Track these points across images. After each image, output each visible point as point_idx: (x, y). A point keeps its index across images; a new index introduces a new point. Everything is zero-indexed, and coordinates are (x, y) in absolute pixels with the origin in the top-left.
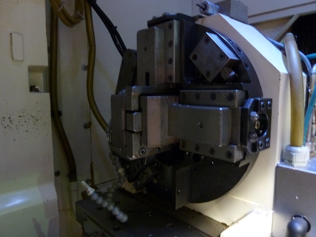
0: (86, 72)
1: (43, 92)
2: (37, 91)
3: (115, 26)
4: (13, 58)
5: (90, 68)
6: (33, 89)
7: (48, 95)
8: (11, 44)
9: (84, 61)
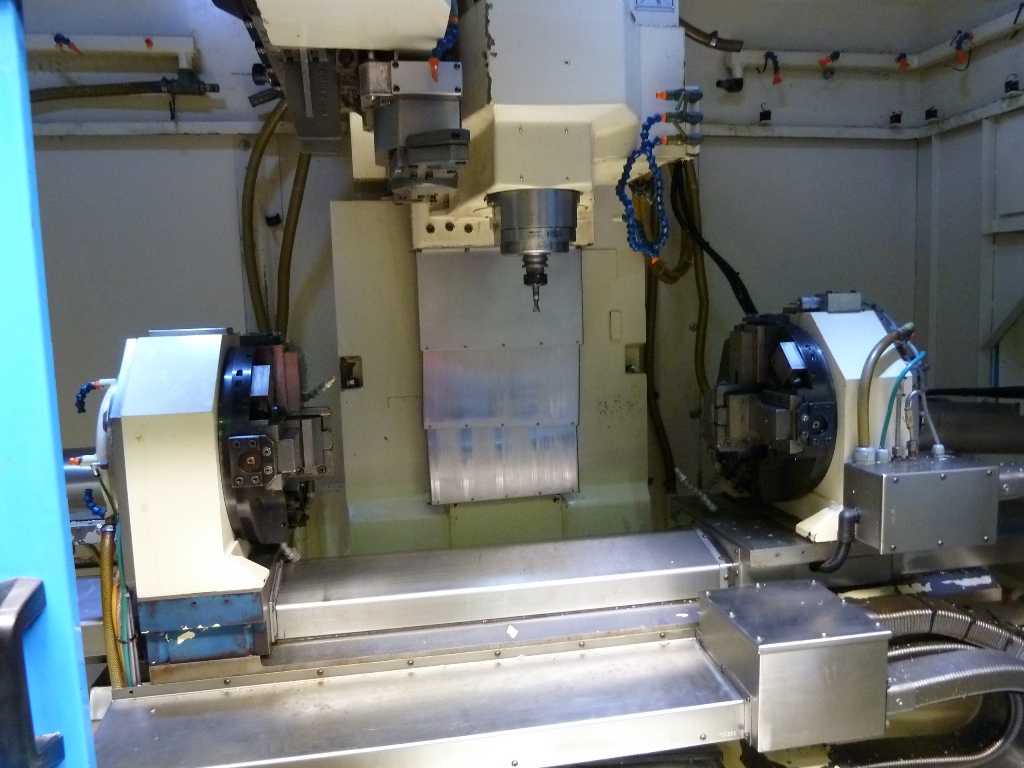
0: (695, 333)
1: (637, 372)
2: (633, 371)
3: (737, 271)
4: (611, 337)
5: (700, 328)
6: (629, 369)
7: (644, 376)
8: (610, 323)
9: (693, 318)
